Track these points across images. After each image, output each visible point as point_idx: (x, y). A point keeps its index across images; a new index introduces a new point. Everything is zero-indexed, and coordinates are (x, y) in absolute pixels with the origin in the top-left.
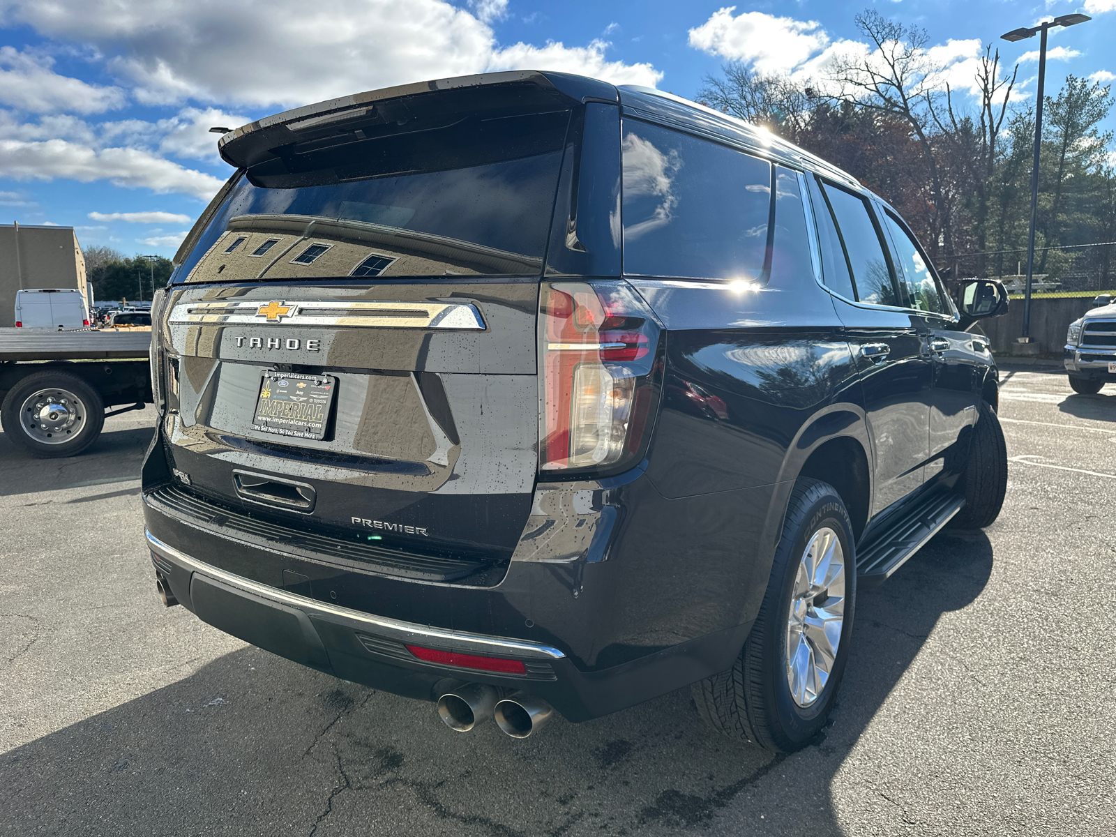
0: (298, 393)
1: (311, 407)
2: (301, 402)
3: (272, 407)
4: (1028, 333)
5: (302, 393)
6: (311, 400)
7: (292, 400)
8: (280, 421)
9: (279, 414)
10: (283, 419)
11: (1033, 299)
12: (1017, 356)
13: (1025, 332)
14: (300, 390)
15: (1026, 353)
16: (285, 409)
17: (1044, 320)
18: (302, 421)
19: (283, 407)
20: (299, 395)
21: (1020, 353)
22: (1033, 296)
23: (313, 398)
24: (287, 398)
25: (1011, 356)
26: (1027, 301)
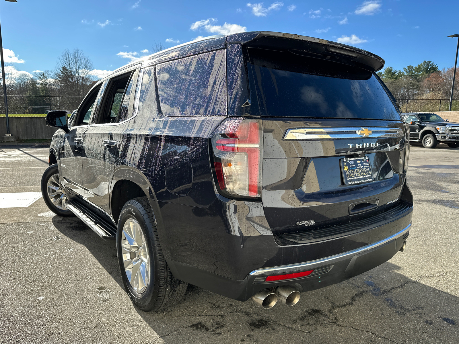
0: (359, 165)
1: (365, 169)
2: (361, 168)
3: (351, 173)
4: (9, 132)
5: (360, 165)
6: (364, 167)
7: (358, 168)
8: (357, 178)
9: (356, 175)
10: (358, 177)
11: (10, 117)
12: (7, 142)
13: (8, 131)
14: (359, 164)
15: (11, 140)
16: (357, 173)
17: (15, 126)
18: (365, 175)
19: (356, 172)
20: (360, 166)
21: (8, 141)
22: (10, 116)
23: (365, 166)
24: (356, 168)
25: (4, 142)
26: (7, 118)
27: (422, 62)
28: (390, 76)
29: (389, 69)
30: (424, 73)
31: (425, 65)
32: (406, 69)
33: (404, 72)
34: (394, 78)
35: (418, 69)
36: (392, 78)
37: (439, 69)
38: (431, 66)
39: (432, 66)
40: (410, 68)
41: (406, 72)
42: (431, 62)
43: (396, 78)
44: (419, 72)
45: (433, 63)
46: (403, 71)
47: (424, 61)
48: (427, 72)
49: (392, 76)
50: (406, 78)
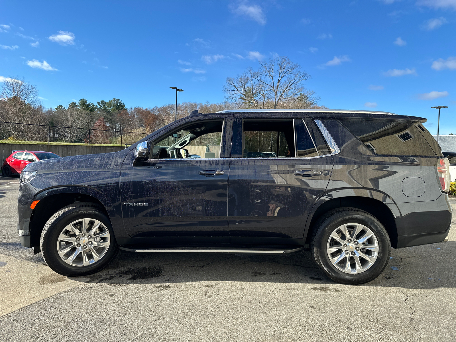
27: (112, 99)
28: (85, 108)
29: (84, 101)
30: (115, 109)
31: (114, 102)
32: (99, 103)
33: (98, 105)
34: (89, 110)
35: (110, 104)
36: (87, 110)
37: (126, 107)
38: (119, 103)
39: (121, 104)
40: (103, 103)
41: (100, 106)
42: (120, 100)
43: (90, 110)
44: (110, 108)
45: (121, 102)
46: (96, 104)
47: (114, 99)
48: (117, 109)
49: (86, 108)
50: (100, 111)
